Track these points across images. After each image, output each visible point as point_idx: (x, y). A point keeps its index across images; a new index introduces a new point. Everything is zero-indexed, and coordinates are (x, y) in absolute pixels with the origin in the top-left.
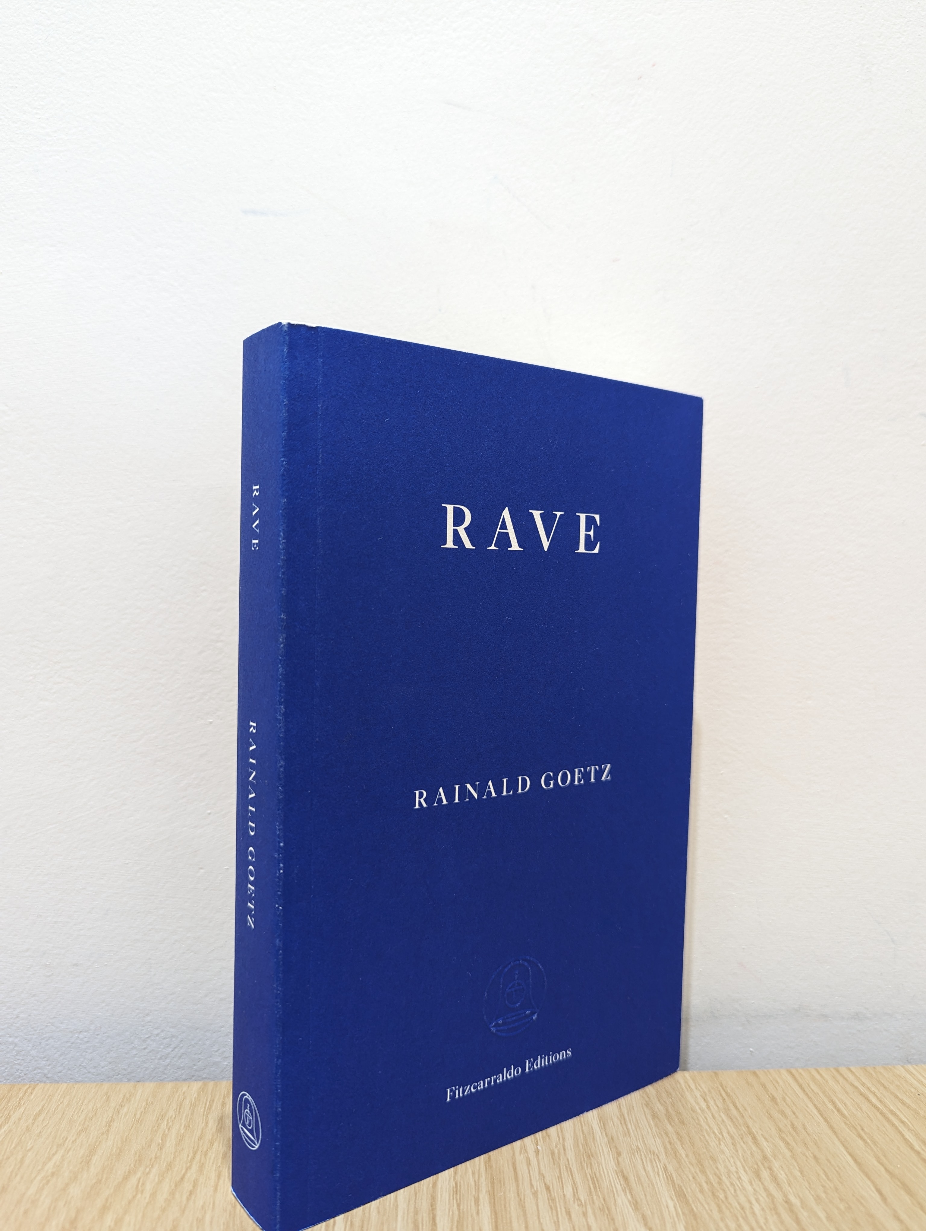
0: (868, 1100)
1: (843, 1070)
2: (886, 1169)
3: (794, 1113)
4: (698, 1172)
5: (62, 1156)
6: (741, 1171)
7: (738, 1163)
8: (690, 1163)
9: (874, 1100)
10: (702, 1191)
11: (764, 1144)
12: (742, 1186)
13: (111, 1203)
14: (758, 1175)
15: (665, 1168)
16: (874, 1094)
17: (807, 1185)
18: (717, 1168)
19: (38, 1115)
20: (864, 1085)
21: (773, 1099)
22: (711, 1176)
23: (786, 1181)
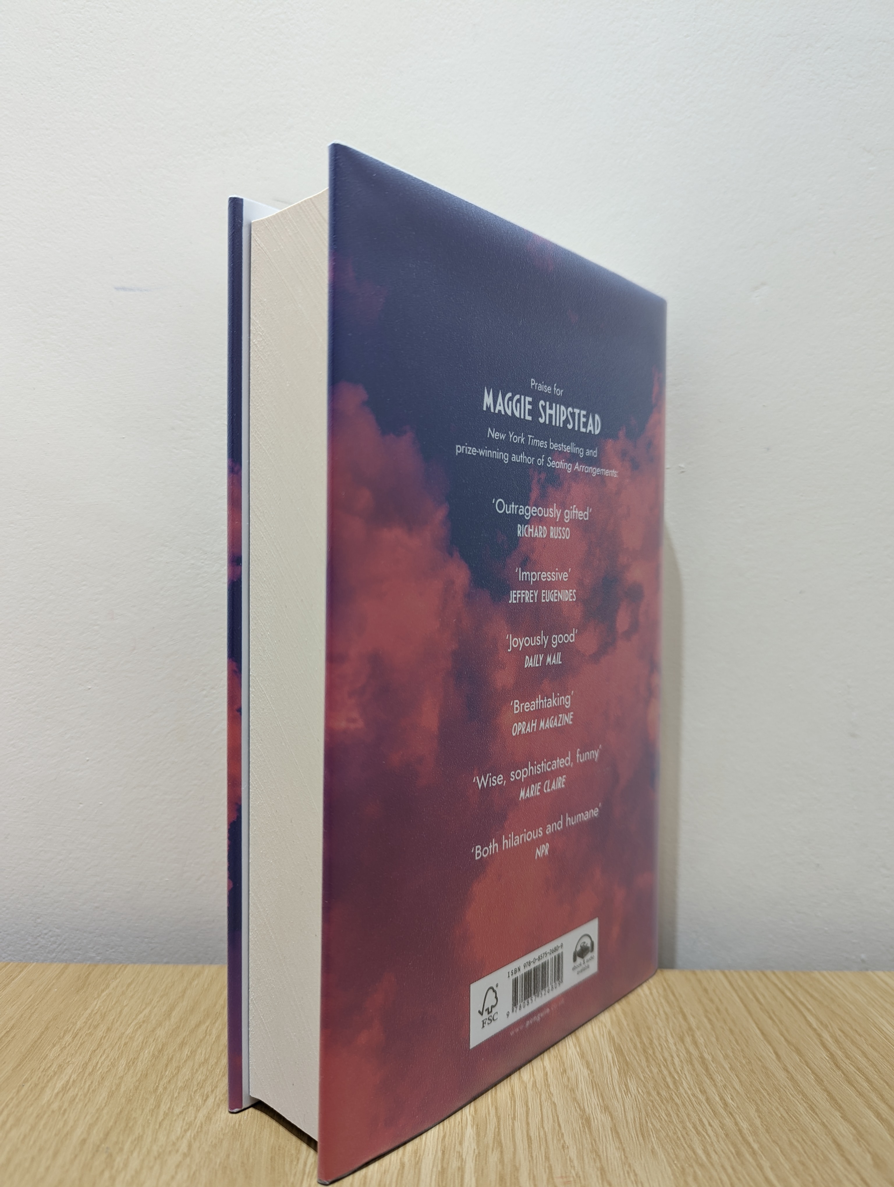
0: (783, 993)
1: (769, 973)
2: (786, 1040)
3: (720, 1000)
4: (635, 1035)
5: (150, 1011)
6: (669, 1036)
7: (668, 1031)
8: (631, 1031)
9: (788, 994)
10: (635, 1047)
11: (691, 1020)
12: (667, 1045)
13: (187, 1041)
14: (682, 1040)
15: (609, 1033)
16: (790, 990)
17: (719, 1047)
18: (651, 1034)
19: (129, 985)
20: (782, 983)
21: (706, 990)
22: (645, 1040)
23: (703, 1044)
